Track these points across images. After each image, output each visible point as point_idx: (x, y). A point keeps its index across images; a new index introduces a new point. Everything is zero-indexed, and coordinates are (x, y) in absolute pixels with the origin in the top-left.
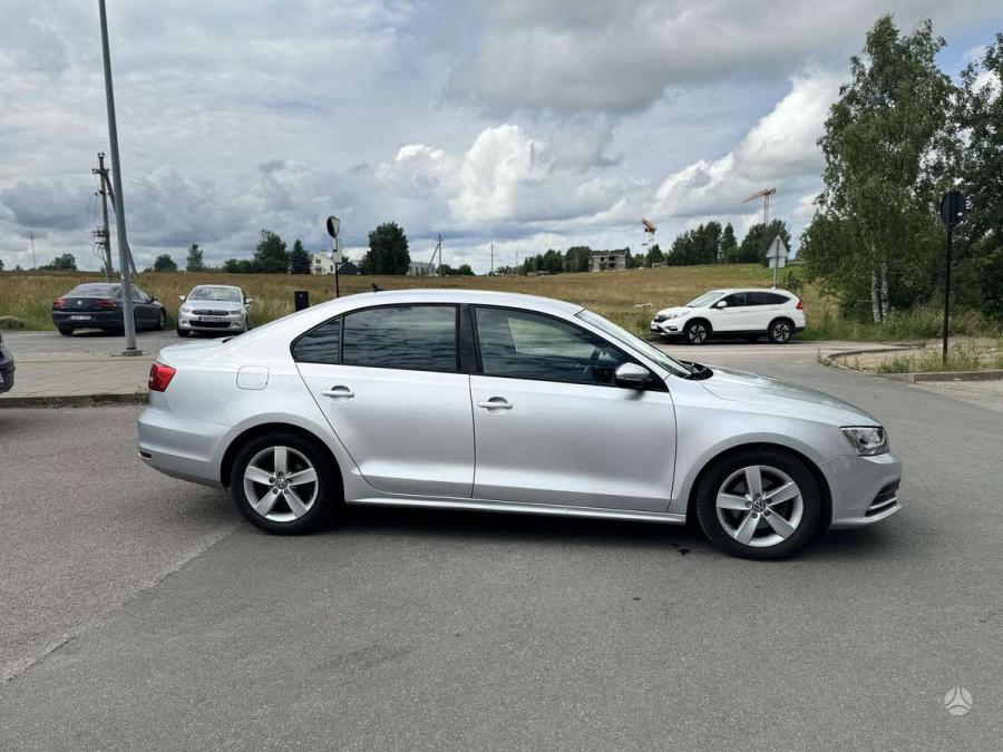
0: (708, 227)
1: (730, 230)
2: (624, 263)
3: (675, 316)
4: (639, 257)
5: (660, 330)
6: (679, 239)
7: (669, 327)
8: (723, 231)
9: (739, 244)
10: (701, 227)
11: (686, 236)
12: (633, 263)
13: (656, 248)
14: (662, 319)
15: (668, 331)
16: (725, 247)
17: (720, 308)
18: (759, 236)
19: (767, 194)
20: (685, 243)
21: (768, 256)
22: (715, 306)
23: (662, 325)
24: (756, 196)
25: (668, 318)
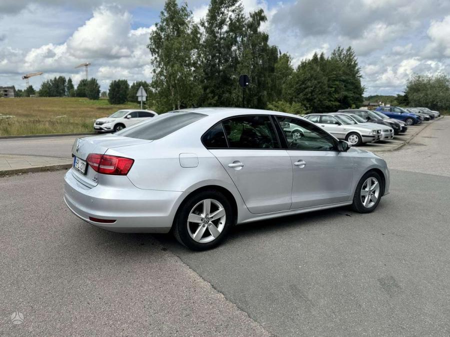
0: (59, 78)
1: (70, 81)
2: (13, 94)
3: (108, 122)
4: (20, 91)
5: (101, 129)
6: (44, 84)
7: (106, 128)
8: (67, 81)
9: (76, 87)
10: (55, 78)
11: (48, 82)
12: (18, 94)
13: (31, 87)
14: (101, 124)
15: (106, 129)
16: (69, 88)
17: (128, 118)
18: (85, 85)
19: (86, 65)
20: (48, 85)
21: (137, 95)
22: (126, 117)
23: (102, 126)
24: (82, 66)
25: (105, 123)
